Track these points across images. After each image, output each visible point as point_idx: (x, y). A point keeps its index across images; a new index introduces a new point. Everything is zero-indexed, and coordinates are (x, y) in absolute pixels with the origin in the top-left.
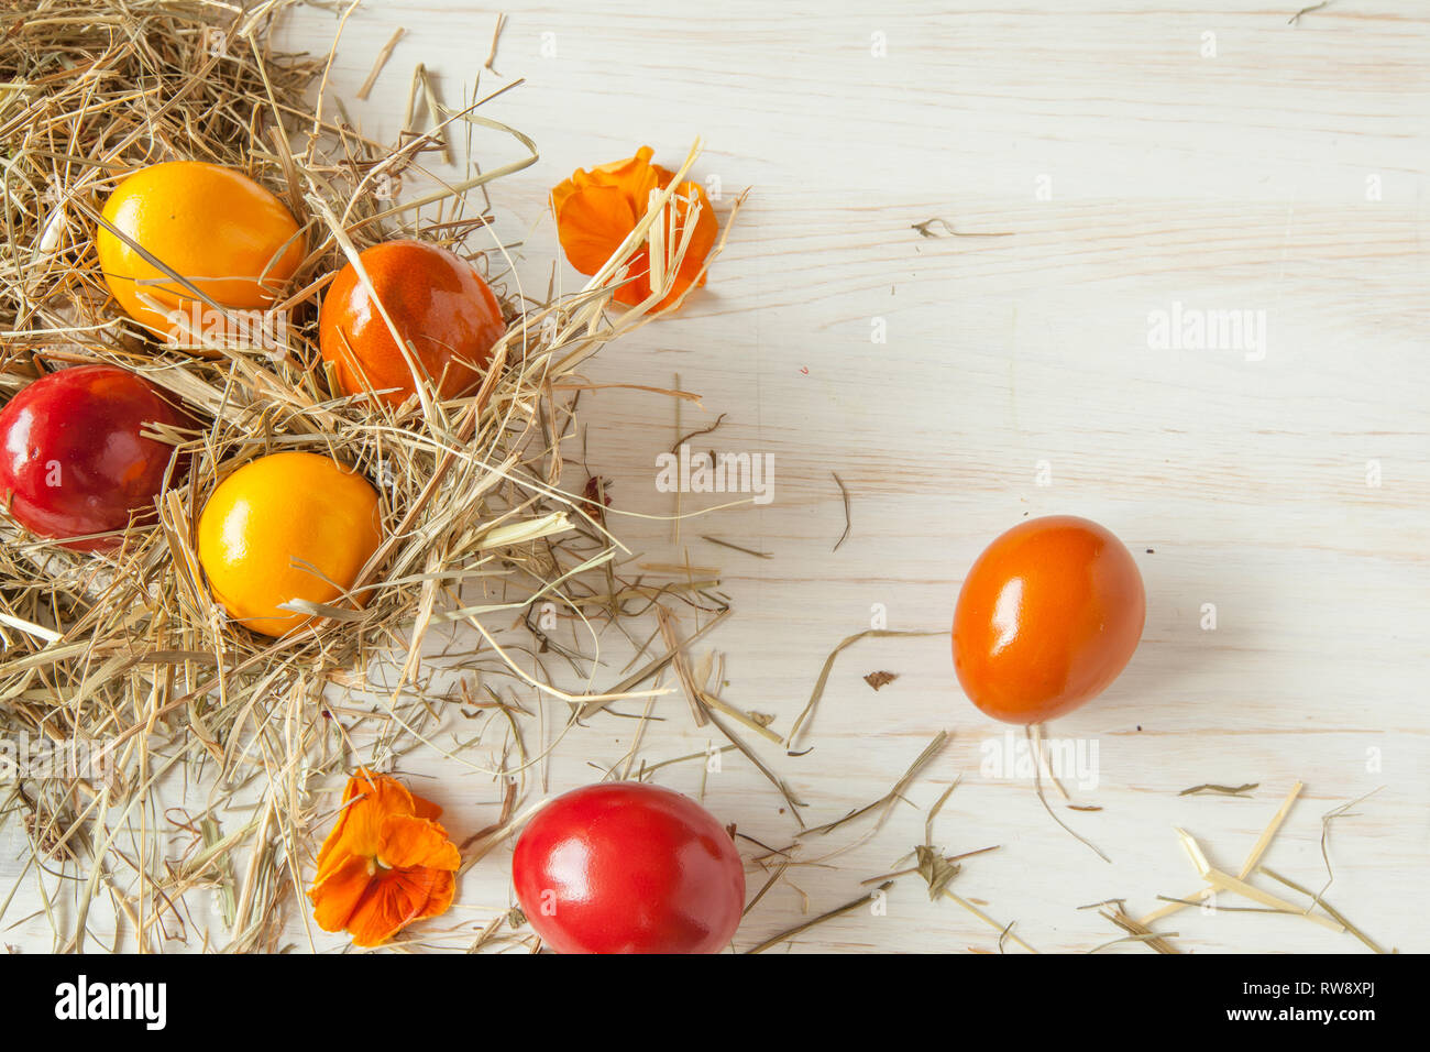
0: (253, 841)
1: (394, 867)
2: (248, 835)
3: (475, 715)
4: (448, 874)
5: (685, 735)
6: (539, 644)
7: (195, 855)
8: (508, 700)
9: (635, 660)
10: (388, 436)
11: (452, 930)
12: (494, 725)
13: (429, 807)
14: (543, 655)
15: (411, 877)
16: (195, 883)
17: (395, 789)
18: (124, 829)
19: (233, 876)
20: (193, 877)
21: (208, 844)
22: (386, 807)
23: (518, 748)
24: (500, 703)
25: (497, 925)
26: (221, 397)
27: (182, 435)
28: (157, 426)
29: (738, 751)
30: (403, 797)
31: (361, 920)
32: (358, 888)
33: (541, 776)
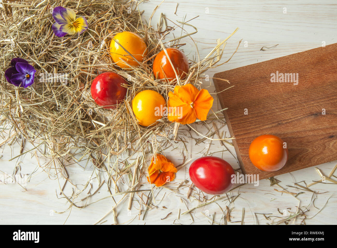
0: (135, 166)
1: (163, 172)
2: (134, 164)
3: (177, 143)
4: (173, 173)
5: (218, 147)
6: (189, 129)
7: (124, 168)
8: (183, 140)
9: (208, 132)
10: (168, 87)
11: (174, 184)
12: (181, 145)
13: (169, 160)
14: (190, 131)
15: (166, 174)
16: (125, 173)
17: (163, 157)
18: (110, 163)
19: (131, 172)
20: (124, 172)
21: (126, 166)
22: (161, 160)
23: (185, 149)
24: (182, 140)
25: (183, 183)
26: (135, 79)
27: (128, 86)
28: (124, 84)
29: (228, 151)
30: (164, 159)
31: (157, 181)
32: (156, 176)
33: (190, 155)
